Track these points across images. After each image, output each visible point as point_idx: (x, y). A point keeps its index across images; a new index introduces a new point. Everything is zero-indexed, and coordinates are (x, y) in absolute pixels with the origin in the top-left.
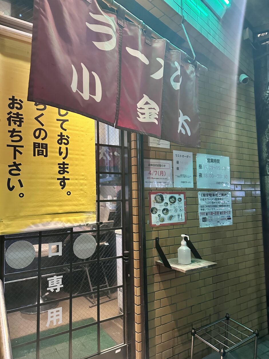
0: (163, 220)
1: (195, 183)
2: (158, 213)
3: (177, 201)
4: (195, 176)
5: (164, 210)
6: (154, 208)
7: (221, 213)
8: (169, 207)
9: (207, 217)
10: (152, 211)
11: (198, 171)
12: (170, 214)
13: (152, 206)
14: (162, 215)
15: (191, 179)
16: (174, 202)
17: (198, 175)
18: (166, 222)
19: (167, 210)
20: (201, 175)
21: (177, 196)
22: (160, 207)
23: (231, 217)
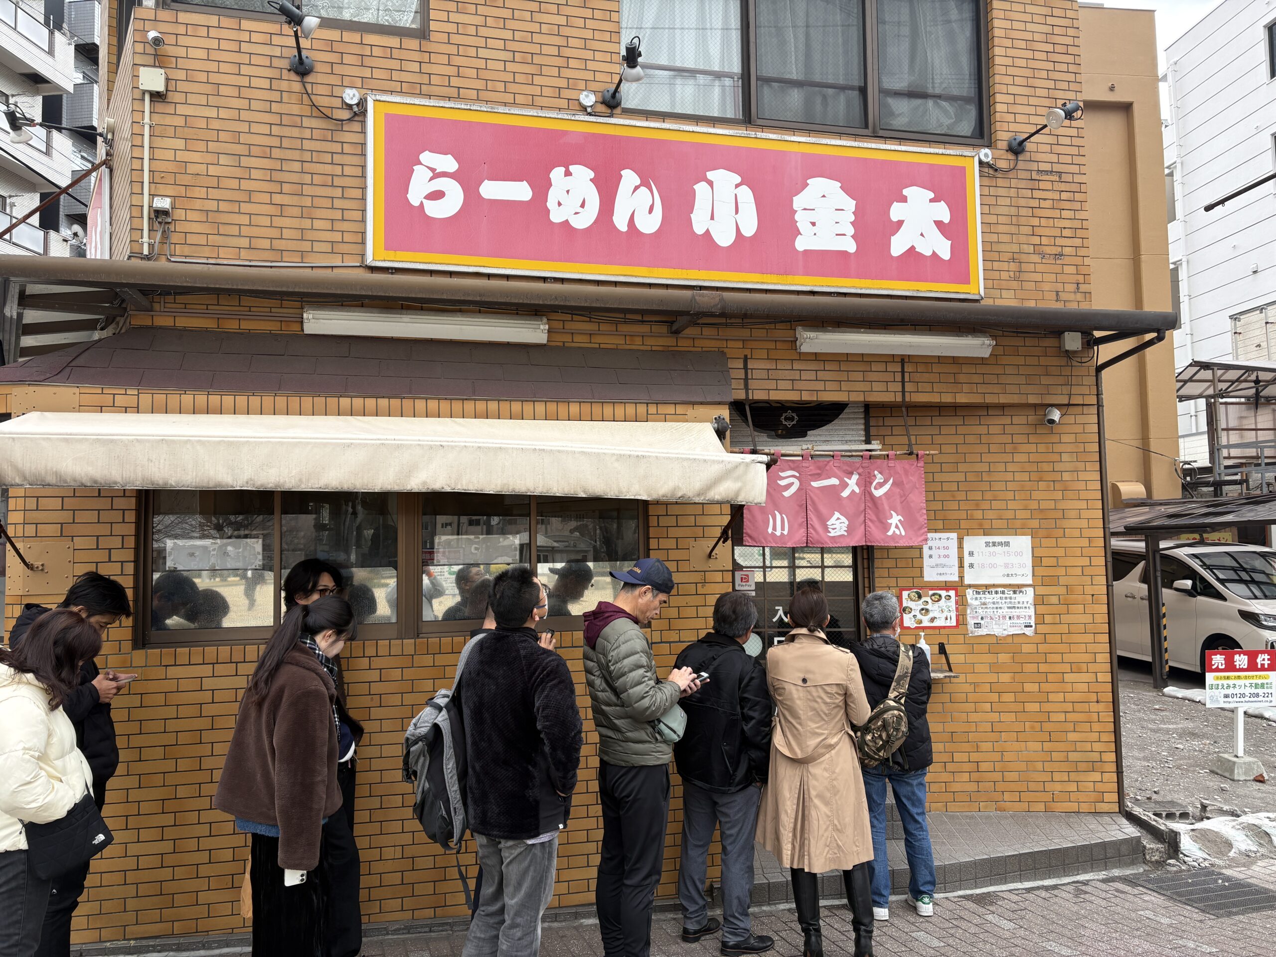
0: (921, 622)
1: (961, 577)
2: (913, 613)
3: (943, 599)
4: (961, 566)
5: (922, 609)
6: (907, 607)
7: (1010, 618)
8: (929, 607)
9: (982, 622)
10: (904, 610)
11: (967, 560)
12: (931, 615)
13: (905, 605)
14: (919, 617)
15: (956, 569)
16: (939, 600)
17: (966, 565)
18: (926, 623)
19: (927, 610)
20: (971, 566)
21: (943, 593)
22: (916, 606)
23: (1033, 624)
